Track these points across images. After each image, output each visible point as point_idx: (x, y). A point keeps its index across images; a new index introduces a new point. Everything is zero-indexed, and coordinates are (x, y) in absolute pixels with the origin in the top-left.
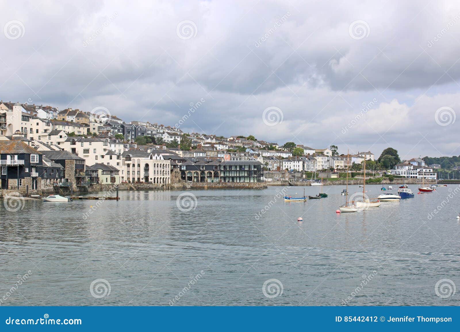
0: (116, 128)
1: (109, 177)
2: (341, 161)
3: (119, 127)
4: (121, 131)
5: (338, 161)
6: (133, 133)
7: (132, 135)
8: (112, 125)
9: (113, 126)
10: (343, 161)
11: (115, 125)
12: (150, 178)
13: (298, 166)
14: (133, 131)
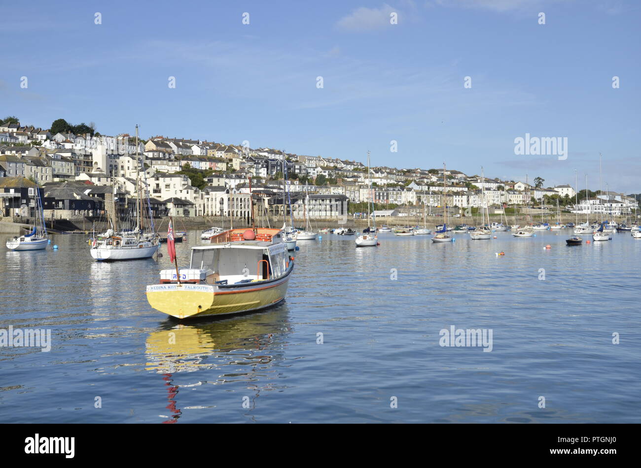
0: (259, 164)
1: (181, 210)
2: (519, 195)
3: (263, 162)
4: (264, 166)
5: (514, 195)
6: (279, 168)
7: (277, 170)
8: (255, 161)
9: (257, 161)
10: (521, 196)
11: (258, 161)
12: (224, 211)
13: (460, 201)
14: (279, 166)
